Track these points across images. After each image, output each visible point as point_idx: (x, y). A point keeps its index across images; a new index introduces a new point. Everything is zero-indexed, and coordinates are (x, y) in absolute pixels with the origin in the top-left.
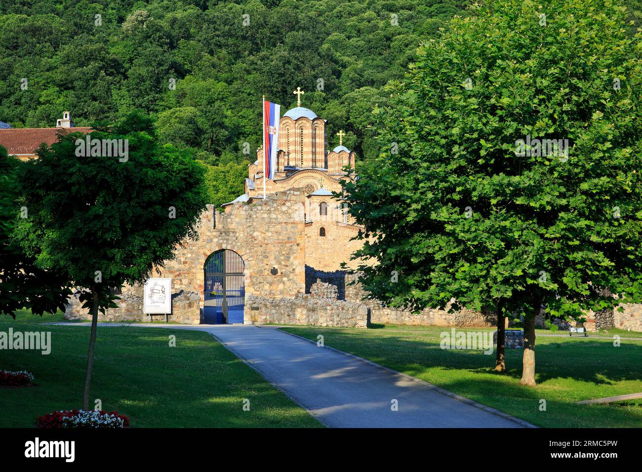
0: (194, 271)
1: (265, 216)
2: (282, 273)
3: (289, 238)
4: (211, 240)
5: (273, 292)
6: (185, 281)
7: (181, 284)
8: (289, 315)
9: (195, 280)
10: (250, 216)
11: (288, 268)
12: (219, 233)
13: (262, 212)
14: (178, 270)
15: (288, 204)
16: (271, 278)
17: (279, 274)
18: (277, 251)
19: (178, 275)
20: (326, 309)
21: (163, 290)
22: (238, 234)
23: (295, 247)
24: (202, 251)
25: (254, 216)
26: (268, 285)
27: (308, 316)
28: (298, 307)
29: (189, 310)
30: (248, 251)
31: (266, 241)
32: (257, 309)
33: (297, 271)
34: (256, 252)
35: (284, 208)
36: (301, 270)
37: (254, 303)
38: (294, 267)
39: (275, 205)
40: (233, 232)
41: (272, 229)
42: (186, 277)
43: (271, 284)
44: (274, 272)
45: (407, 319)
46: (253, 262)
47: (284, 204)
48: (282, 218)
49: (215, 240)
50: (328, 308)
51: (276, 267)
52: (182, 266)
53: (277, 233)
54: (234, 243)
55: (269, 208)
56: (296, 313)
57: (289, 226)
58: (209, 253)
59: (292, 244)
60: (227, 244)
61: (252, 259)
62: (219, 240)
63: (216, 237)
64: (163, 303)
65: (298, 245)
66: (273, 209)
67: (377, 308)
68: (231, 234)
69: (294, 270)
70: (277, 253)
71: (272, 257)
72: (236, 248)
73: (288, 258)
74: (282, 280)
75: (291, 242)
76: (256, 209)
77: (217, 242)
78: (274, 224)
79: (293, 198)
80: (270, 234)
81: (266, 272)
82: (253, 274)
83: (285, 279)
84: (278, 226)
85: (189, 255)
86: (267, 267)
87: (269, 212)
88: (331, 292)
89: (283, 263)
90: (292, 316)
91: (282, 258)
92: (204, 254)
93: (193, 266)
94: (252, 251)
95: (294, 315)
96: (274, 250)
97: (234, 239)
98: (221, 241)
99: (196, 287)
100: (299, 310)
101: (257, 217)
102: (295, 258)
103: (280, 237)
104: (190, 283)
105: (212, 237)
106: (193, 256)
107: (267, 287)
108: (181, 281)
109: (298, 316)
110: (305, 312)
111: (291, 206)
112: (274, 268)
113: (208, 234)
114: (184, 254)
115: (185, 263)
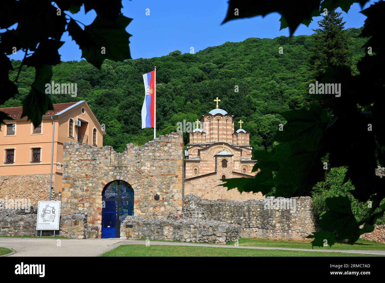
0: (94, 196)
1: (151, 154)
2: (163, 199)
3: (169, 172)
4: (108, 173)
5: (156, 213)
6: (87, 205)
7: (84, 207)
8: (157, 232)
9: (94, 204)
10: (139, 155)
11: (168, 195)
12: (114, 168)
13: (148, 151)
14: (82, 196)
15: (169, 145)
16: (154, 203)
17: (161, 198)
18: (160, 181)
19: (81, 200)
20: (190, 227)
21: (54, 211)
22: (129, 169)
23: (175, 178)
24: (100, 182)
25: (142, 155)
26: (152, 208)
27: (174, 233)
28: (166, 226)
29: (75, 227)
30: (136, 182)
31: (151, 174)
32: (131, 226)
33: (176, 197)
34: (143, 182)
35: (166, 148)
36: (179, 196)
37: (129, 222)
38: (173, 194)
39: (159, 146)
40: (125, 167)
41: (157, 165)
42: (87, 202)
43: (155, 207)
44: (157, 198)
45: (271, 235)
46: (141, 190)
47: (166, 145)
48: (163, 156)
49: (111, 173)
50: (192, 226)
51: (159, 193)
52: (85, 193)
53: (160, 167)
54: (126, 175)
55: (153, 148)
56: (164, 230)
57: (170, 163)
58: (106, 183)
59: (172, 176)
60: (120, 176)
61: (140, 187)
62: (114, 173)
63: (112, 171)
64: (53, 221)
65: (176, 177)
66: (157, 149)
67: (248, 226)
68: (124, 169)
69: (173, 196)
70: (160, 183)
71: (156, 186)
72: (127, 179)
73: (168, 187)
74: (163, 204)
75: (171, 175)
76: (143, 149)
77: (113, 174)
78: (157, 161)
79: (173, 140)
80: (154, 168)
81: (151, 198)
82: (140, 199)
83: (166, 203)
84: (161, 162)
85: (90, 185)
86: (151, 194)
87: (154, 151)
88: (198, 214)
89: (164, 190)
90: (161, 233)
91: (164, 187)
92: (102, 184)
93: (93, 193)
94: (140, 181)
95: (162, 232)
96: (157, 181)
97: (126, 172)
98: (116, 174)
99: (95, 209)
100: (167, 228)
101: (144, 155)
102: (174, 187)
103: (163, 171)
104: (91, 206)
105: (109, 170)
106: (94, 185)
107: (151, 209)
108: (83, 204)
109: (166, 233)
110: (172, 229)
111: (172, 147)
112: (157, 194)
113: (106, 168)
114: (86, 184)
115: (87, 190)
